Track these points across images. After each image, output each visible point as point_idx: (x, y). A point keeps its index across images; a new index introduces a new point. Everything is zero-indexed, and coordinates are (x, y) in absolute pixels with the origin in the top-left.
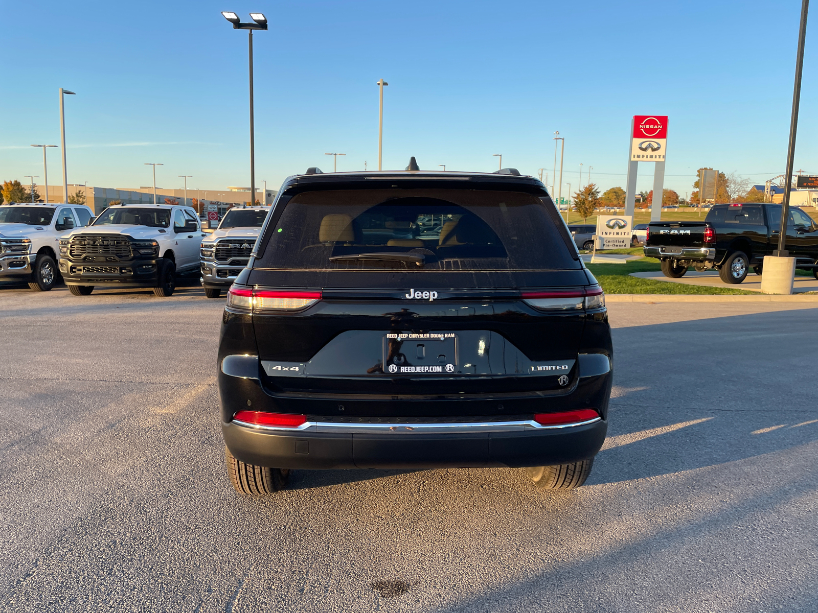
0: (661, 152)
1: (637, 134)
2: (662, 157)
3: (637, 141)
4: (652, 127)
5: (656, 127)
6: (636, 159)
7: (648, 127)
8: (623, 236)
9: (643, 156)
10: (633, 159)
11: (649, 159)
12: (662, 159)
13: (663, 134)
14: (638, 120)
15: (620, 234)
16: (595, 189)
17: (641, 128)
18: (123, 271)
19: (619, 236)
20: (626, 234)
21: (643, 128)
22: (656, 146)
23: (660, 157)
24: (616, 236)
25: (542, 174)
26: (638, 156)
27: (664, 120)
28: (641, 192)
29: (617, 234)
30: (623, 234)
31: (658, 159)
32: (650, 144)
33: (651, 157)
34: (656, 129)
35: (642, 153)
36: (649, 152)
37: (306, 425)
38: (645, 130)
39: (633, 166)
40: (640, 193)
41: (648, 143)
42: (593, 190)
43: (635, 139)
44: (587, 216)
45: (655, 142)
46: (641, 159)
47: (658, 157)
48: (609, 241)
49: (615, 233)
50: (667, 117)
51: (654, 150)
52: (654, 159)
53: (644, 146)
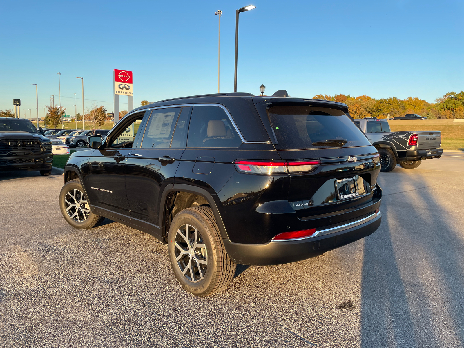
0: (130, 91)
1: (117, 79)
2: (131, 93)
3: (117, 84)
4: (124, 76)
5: (127, 77)
6: (118, 93)
7: (122, 76)
8: (129, 137)
9: (121, 92)
10: (116, 93)
11: (125, 94)
12: (132, 95)
13: (130, 81)
14: (117, 72)
15: (127, 135)
16: (104, 109)
17: (119, 76)
19: (127, 137)
20: (130, 135)
21: (120, 77)
22: (127, 87)
23: (130, 94)
24: (125, 136)
26: (119, 92)
27: (130, 73)
28: (112, 112)
29: (126, 135)
30: (129, 135)
31: (129, 94)
32: (124, 86)
33: (126, 93)
34: (127, 78)
35: (120, 90)
36: (124, 90)
37: (316, 233)
38: (121, 77)
39: (116, 98)
41: (123, 85)
43: (116, 83)
45: (127, 85)
46: (120, 94)
47: (129, 93)
48: (121, 140)
49: (124, 135)
50: (132, 72)
51: (127, 89)
52: (127, 94)
53: (121, 86)
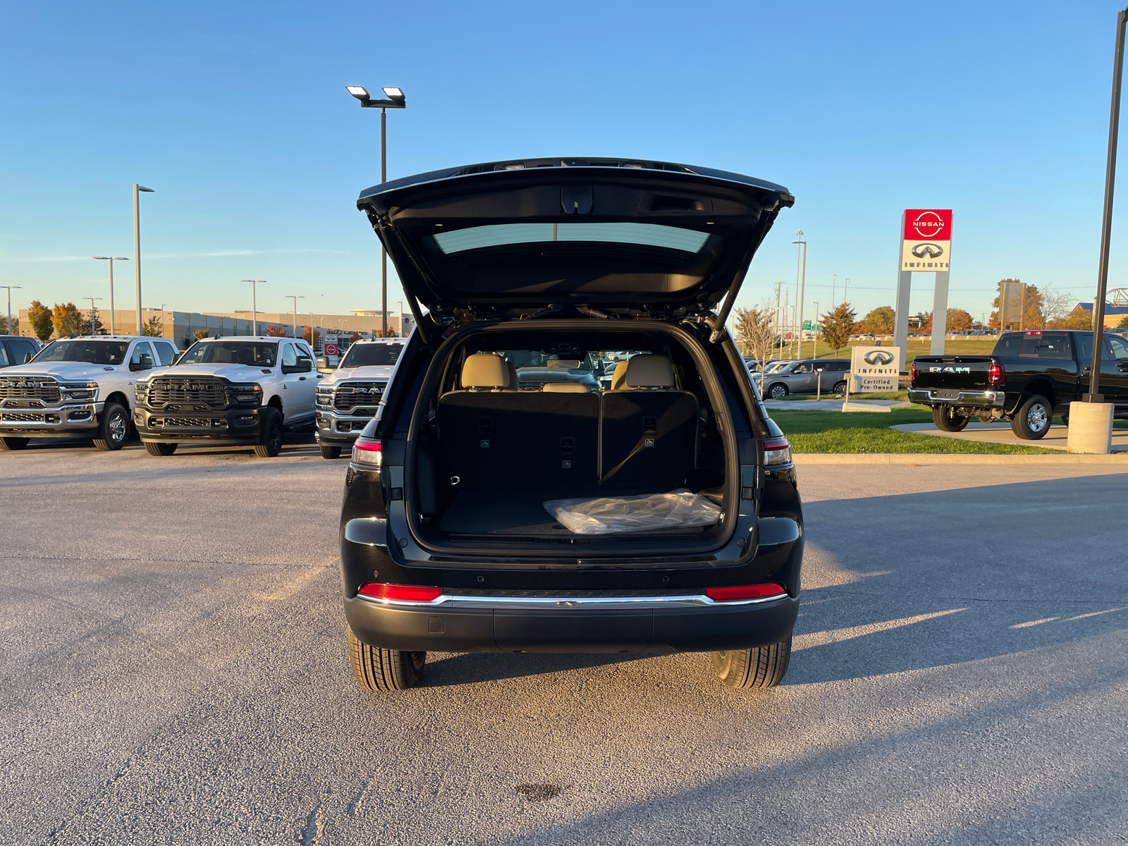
0: (943, 259)
1: (910, 234)
2: (944, 265)
3: (910, 244)
4: (930, 224)
5: (936, 224)
6: (909, 268)
7: (924, 224)
8: (888, 374)
9: (918, 265)
10: (904, 269)
11: (927, 268)
12: (945, 269)
13: (945, 234)
14: (911, 215)
15: (884, 371)
16: (850, 310)
17: (915, 226)
18: (216, 424)
19: (883, 374)
20: (893, 371)
21: (918, 227)
22: (936, 250)
23: (941, 266)
24: (878, 374)
25: (779, 289)
26: (912, 265)
27: (947, 215)
28: (920, 314)
29: (881, 371)
30: (888, 371)
31: (939, 269)
32: (927, 248)
33: (930, 265)
34: (936, 228)
35: (916, 260)
36: (927, 258)
37: (441, 600)
38: (921, 228)
39: (905, 280)
40: (917, 315)
41: (925, 246)
42: (848, 312)
43: (906, 242)
44: (838, 348)
45: (934, 245)
46: (915, 268)
47: (939, 265)
48: (869, 382)
49: (877, 371)
51: (933, 256)
52: (933, 268)
53: (919, 251)
